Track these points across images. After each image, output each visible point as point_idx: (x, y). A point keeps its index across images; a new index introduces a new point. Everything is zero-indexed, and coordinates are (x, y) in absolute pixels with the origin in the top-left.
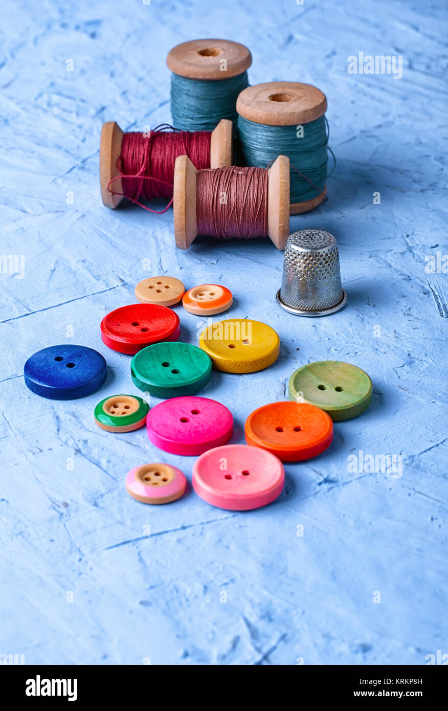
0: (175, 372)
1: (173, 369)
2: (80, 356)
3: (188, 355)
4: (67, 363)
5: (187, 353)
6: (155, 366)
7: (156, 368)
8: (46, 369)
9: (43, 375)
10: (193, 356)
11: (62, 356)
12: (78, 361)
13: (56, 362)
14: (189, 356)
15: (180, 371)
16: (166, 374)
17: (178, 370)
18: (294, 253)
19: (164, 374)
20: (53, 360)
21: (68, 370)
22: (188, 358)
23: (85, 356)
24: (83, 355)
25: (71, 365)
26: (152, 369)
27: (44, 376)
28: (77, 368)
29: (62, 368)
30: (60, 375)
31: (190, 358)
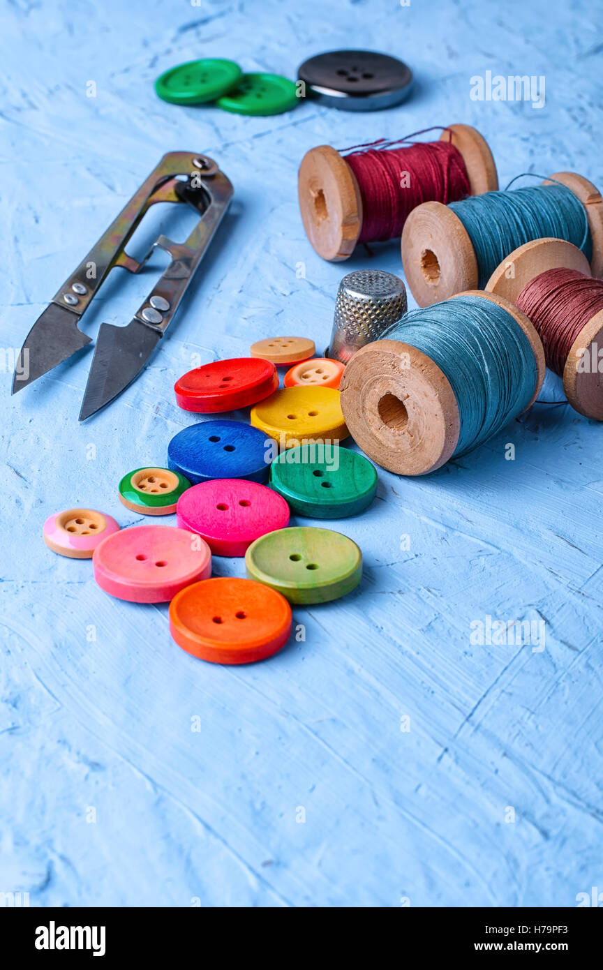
0: (325, 485)
1: (325, 480)
2: (242, 437)
3: (351, 466)
4: (224, 446)
5: (351, 464)
6: (303, 472)
7: (303, 475)
8: (196, 450)
9: (192, 459)
10: (357, 470)
11: (219, 435)
12: (240, 444)
13: (211, 443)
14: (353, 468)
15: (334, 485)
16: (314, 485)
17: (331, 484)
18: (351, 301)
19: (311, 485)
20: (208, 440)
21: (226, 454)
22: (350, 470)
23: (249, 438)
24: (246, 436)
25: (229, 449)
26: (298, 475)
27: (194, 461)
28: (238, 452)
29: (217, 451)
30: (215, 460)
31: (353, 472)
